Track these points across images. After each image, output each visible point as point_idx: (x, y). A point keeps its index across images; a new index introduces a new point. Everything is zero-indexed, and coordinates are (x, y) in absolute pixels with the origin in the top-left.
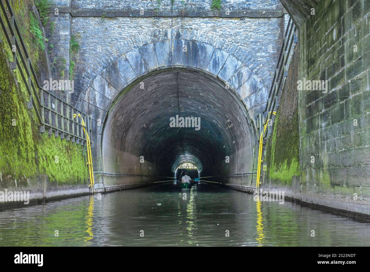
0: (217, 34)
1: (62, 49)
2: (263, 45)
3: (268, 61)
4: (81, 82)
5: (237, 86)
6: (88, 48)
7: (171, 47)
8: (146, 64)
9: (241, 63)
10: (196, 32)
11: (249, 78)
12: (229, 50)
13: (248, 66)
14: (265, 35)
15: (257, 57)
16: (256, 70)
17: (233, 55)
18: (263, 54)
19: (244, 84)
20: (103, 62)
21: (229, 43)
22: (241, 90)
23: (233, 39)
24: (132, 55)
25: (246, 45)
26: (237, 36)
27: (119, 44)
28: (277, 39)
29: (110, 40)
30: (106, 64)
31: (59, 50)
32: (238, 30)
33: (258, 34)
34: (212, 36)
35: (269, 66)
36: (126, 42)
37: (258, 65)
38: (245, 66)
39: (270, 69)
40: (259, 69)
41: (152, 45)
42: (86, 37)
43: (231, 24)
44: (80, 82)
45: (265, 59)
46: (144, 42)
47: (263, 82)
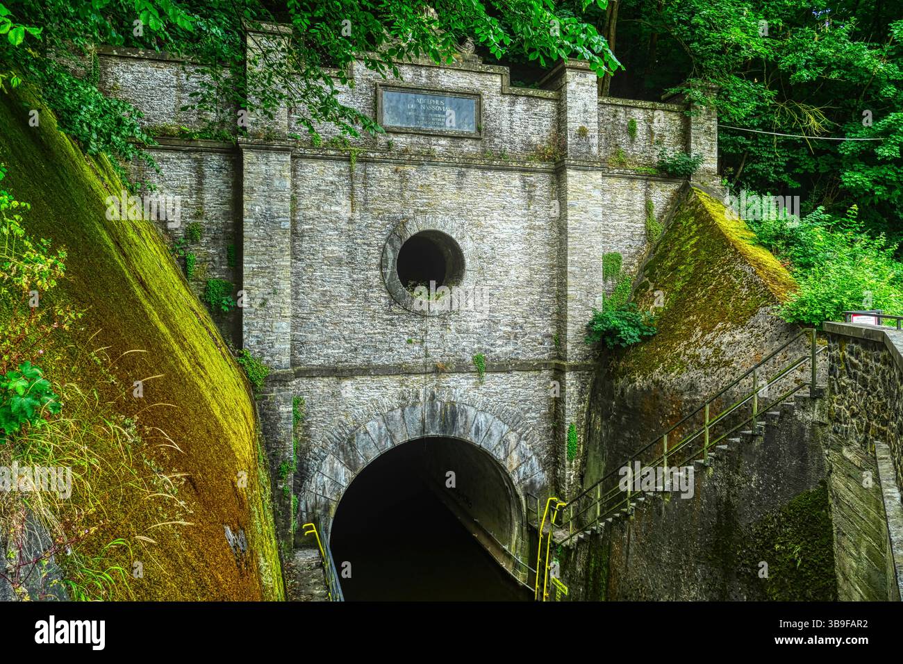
0: (480, 392)
1: (284, 432)
2: (533, 403)
3: (539, 424)
4: (305, 465)
5: (502, 456)
6: (315, 419)
7: (423, 413)
8: (392, 437)
9: (508, 427)
10: (454, 390)
11: (517, 445)
12: (494, 412)
13: (515, 430)
14: (536, 391)
15: (526, 419)
16: (525, 435)
17: (499, 417)
18: (533, 414)
19: (511, 453)
20: (335, 436)
21: (494, 403)
22: (507, 461)
23: (499, 398)
24: (373, 426)
25: (514, 405)
26: (503, 394)
27: (356, 411)
29: (344, 406)
30: (339, 440)
31: (279, 434)
32: (504, 386)
33: (528, 390)
34: (474, 395)
35: (540, 429)
36: (366, 409)
37: (527, 429)
38: (512, 430)
39: (541, 432)
40: (529, 433)
41: (400, 410)
43: (496, 379)
45: (535, 421)
46: (389, 407)
47: (533, 449)
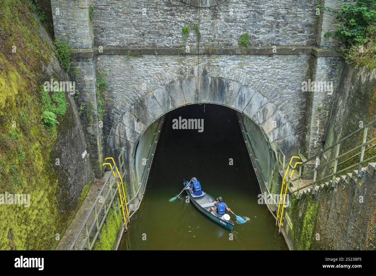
0: (244, 71)
1: (88, 94)
2: (290, 81)
3: (294, 98)
4: (111, 118)
5: (261, 121)
6: (115, 86)
7: (197, 85)
8: (173, 101)
9: (267, 99)
10: (222, 69)
11: (274, 114)
12: (255, 87)
13: (273, 102)
14: (293, 72)
15: (283, 94)
16: (281, 106)
17: (259, 92)
18: (290, 90)
19: (268, 119)
20: (131, 99)
21: (256, 80)
22: (265, 125)
23: (260, 76)
24: (159, 93)
25: (273, 82)
26: (264, 73)
27: (145, 81)
28: (305, 75)
30: (134, 102)
31: (85, 96)
32: (265, 67)
33: (286, 71)
34: (239, 73)
35: (294, 102)
36: (153, 80)
37: (283, 101)
38: (270, 102)
39: (295, 105)
40: (284, 105)
41: (179, 83)
42: (113, 75)
43: (259, 61)
44: (109, 118)
45: (291, 96)
46: (171, 80)
47: (287, 117)
